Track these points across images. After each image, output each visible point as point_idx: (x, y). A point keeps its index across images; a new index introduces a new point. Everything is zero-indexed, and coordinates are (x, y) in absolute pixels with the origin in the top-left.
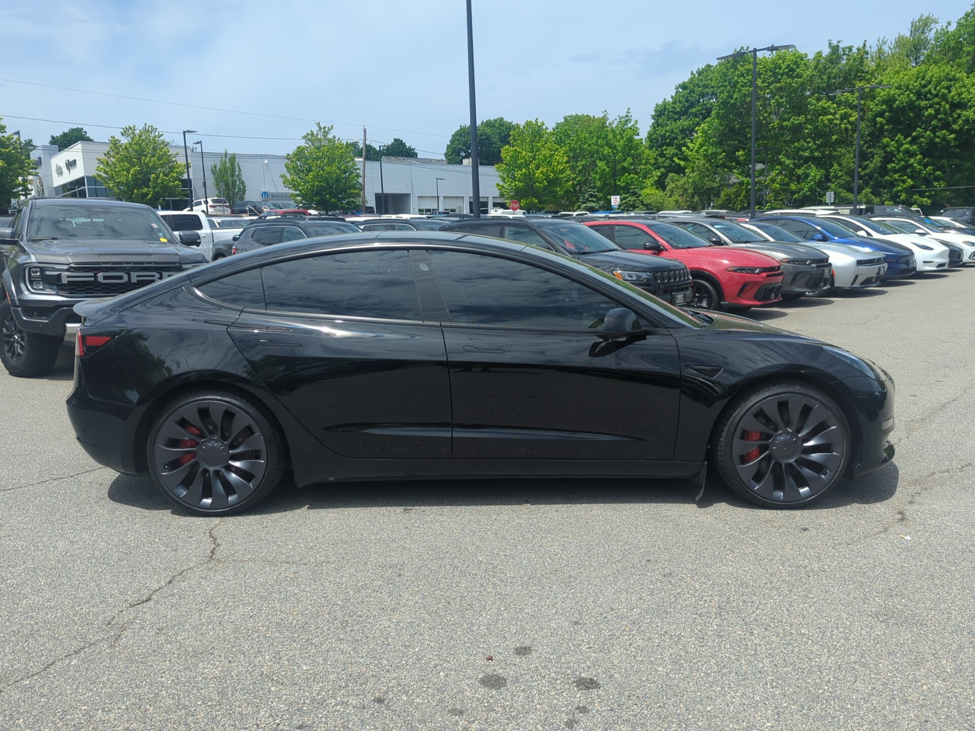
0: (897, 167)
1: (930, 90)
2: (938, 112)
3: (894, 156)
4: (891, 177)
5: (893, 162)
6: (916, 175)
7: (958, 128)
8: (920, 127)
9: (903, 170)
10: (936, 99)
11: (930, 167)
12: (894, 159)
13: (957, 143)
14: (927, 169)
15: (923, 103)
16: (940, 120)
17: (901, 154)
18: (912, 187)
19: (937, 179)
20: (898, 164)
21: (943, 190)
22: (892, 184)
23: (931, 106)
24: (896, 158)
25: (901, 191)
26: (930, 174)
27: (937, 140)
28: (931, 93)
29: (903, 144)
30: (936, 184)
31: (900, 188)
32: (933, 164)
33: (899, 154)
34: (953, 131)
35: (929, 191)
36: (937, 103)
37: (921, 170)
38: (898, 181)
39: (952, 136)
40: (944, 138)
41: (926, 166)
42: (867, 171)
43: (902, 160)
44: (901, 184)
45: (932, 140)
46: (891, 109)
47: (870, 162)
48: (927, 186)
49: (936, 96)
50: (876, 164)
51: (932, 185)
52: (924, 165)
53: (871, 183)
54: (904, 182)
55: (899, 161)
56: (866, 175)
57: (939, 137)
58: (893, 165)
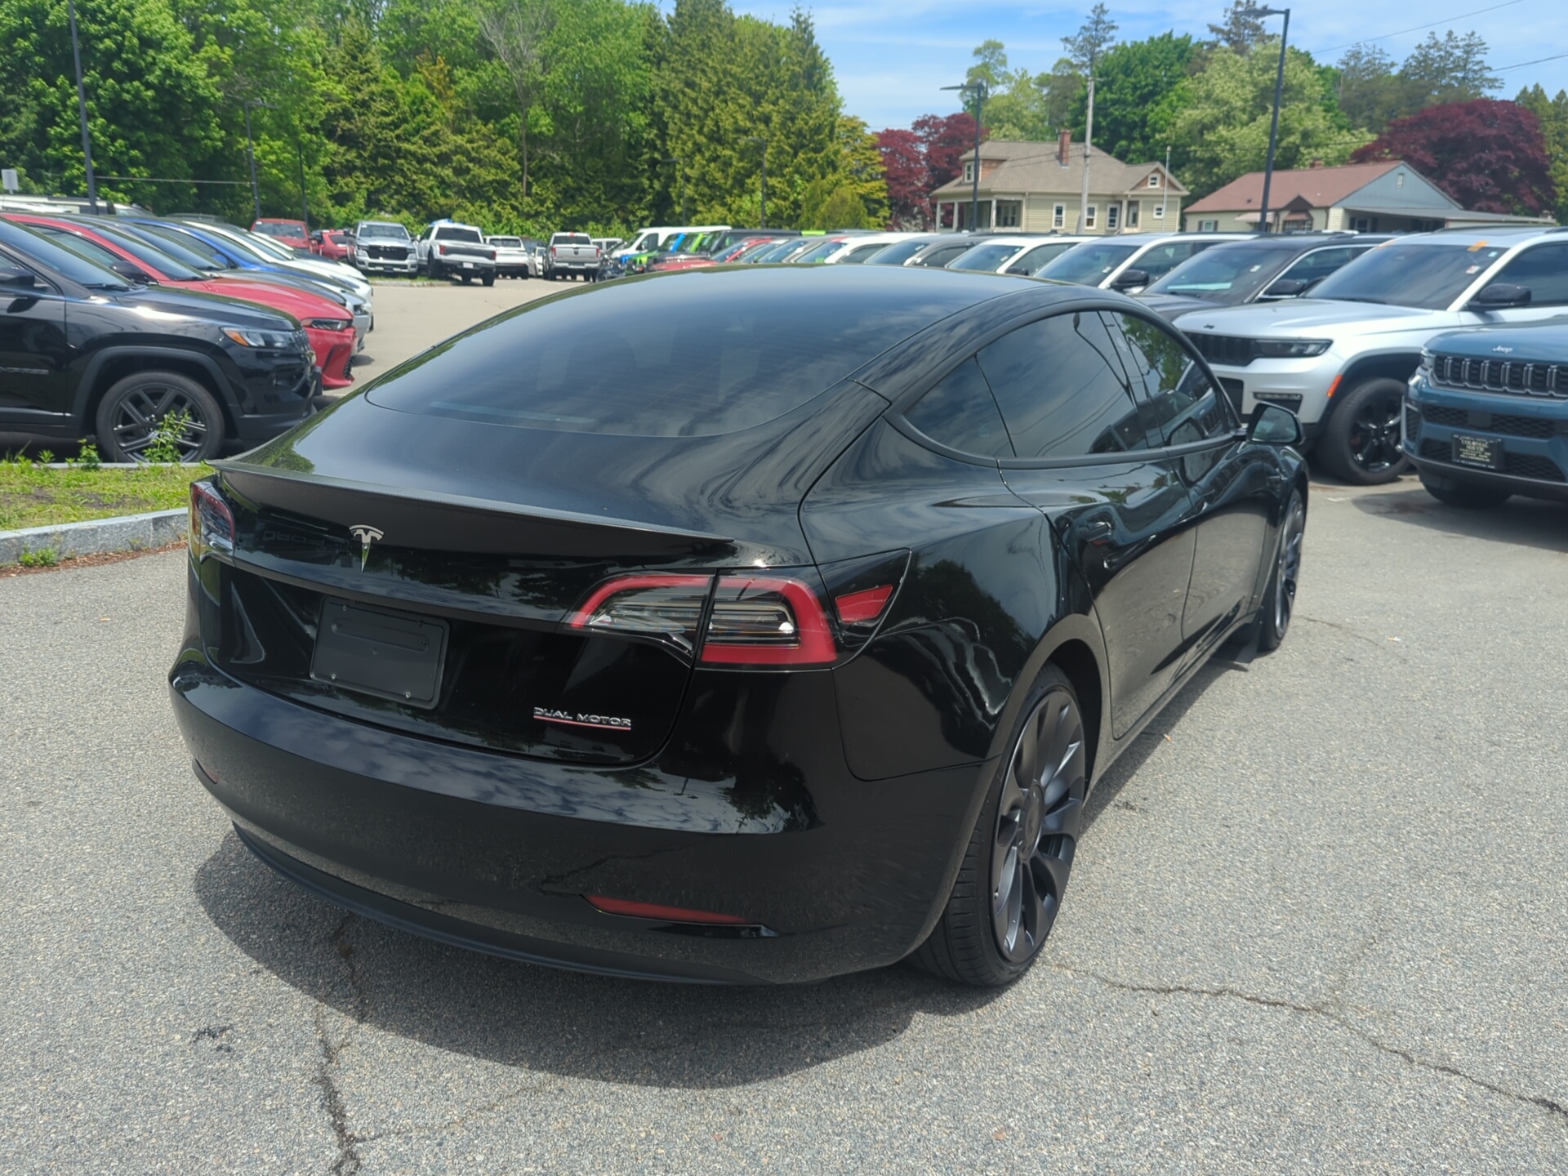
0: (66, 134)
1: (99, 6)
2: (120, 47)
3: (57, 113)
4: (56, 150)
5: (58, 125)
6: (99, 151)
7: (156, 81)
8: (94, 69)
9: (76, 140)
10: (114, 25)
11: (119, 142)
12: (58, 119)
13: (158, 106)
14: (117, 144)
15: (94, 28)
16: (126, 62)
17: (69, 113)
18: (96, 172)
19: (134, 162)
20: (66, 130)
21: (147, 182)
22: (60, 165)
23: (107, 36)
24: (61, 118)
25: (78, 177)
26: (122, 153)
27: (127, 97)
28: (103, 13)
29: (70, 96)
30: (134, 171)
31: (75, 172)
32: (123, 138)
33: (65, 111)
34: (148, 86)
35: (123, 182)
36: (117, 32)
37: (106, 145)
38: (71, 158)
39: (150, 93)
40: (137, 95)
41: (113, 138)
42: (12, 135)
43: (73, 123)
44: (77, 166)
45: (118, 94)
46: (40, 26)
47: (14, 118)
48: (120, 174)
49: (113, 18)
50: (27, 124)
51: (127, 173)
52: (110, 137)
53: (23, 157)
54: (80, 161)
55: (69, 124)
56: (11, 141)
57: (128, 92)
58: (59, 130)
